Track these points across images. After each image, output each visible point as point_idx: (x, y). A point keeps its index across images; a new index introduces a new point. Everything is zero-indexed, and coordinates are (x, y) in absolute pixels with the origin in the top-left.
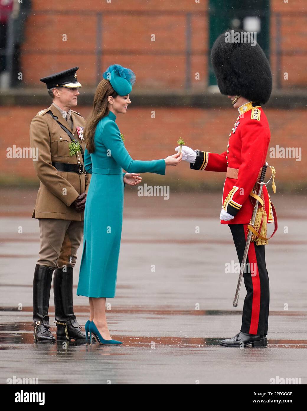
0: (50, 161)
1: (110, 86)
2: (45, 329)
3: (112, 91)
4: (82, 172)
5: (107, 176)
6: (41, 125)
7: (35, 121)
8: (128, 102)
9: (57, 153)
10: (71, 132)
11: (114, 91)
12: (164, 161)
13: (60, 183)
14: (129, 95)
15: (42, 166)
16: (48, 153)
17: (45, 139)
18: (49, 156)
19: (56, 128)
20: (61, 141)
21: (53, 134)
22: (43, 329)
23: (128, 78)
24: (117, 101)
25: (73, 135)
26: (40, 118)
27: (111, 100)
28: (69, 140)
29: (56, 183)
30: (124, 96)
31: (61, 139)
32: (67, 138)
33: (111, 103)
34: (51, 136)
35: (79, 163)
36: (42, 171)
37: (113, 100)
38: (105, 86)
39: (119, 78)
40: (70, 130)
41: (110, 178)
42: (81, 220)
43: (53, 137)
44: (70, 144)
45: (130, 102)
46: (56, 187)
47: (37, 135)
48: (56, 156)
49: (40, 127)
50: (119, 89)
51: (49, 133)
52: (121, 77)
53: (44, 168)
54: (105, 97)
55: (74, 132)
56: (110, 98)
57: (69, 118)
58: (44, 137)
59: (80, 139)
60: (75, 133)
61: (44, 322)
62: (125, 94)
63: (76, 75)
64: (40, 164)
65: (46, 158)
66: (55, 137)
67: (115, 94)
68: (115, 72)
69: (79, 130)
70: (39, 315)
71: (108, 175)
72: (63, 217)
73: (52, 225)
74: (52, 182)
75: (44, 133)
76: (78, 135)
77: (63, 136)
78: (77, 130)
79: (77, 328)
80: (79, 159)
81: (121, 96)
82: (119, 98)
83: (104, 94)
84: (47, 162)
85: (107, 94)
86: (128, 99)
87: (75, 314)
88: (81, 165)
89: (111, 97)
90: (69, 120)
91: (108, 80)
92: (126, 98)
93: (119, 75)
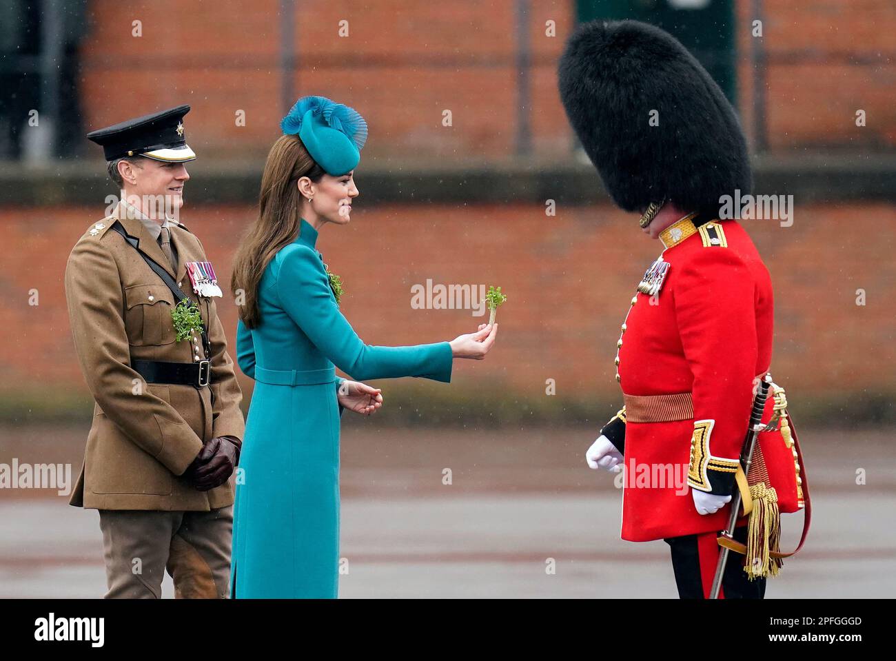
0: (127, 360)
1: (302, 152)
3: (307, 164)
4: (203, 382)
5: (290, 388)
6: (101, 265)
7: (81, 252)
8: (351, 193)
9: (141, 335)
10: (174, 276)
11: (315, 163)
12: (449, 346)
13: (156, 416)
14: (352, 172)
15: (109, 372)
16: (121, 337)
17: (113, 301)
18: (124, 345)
19: (137, 270)
20: (151, 305)
21: (132, 287)
23: (348, 130)
24: (322, 190)
25: (180, 284)
26: (97, 245)
27: (308, 187)
28: (171, 301)
29: (146, 415)
30: (341, 176)
31: (151, 298)
32: (167, 296)
33: (307, 194)
34: (127, 292)
35: (197, 358)
36: (109, 384)
37: (312, 188)
38: (290, 152)
39: (325, 130)
40: (172, 273)
41: (297, 393)
42: (210, 510)
43: (131, 295)
44: (173, 312)
45: (356, 192)
46: (145, 426)
47: (90, 291)
48: (140, 343)
49: (96, 268)
50: (326, 159)
51: (122, 283)
52: (330, 127)
53: (114, 378)
54: (292, 180)
55: (180, 277)
56: (303, 184)
57: (166, 240)
58: (109, 294)
59: (197, 295)
60: (183, 281)
62: (342, 171)
63: (180, 127)
64: (103, 368)
65: (117, 352)
66: (135, 293)
67: (317, 172)
68: (314, 115)
69: (193, 271)
71: (293, 386)
72: (165, 505)
73: (137, 528)
74: (136, 413)
75: (108, 283)
76: (192, 287)
77: (156, 291)
78: (187, 272)
80: (197, 348)
81: (334, 175)
82: (327, 182)
83: (288, 173)
84: (120, 361)
85: (297, 172)
86: (351, 183)
88: (202, 364)
89: (306, 181)
90: (167, 246)
91: (297, 136)
92: (345, 182)
93: (323, 122)
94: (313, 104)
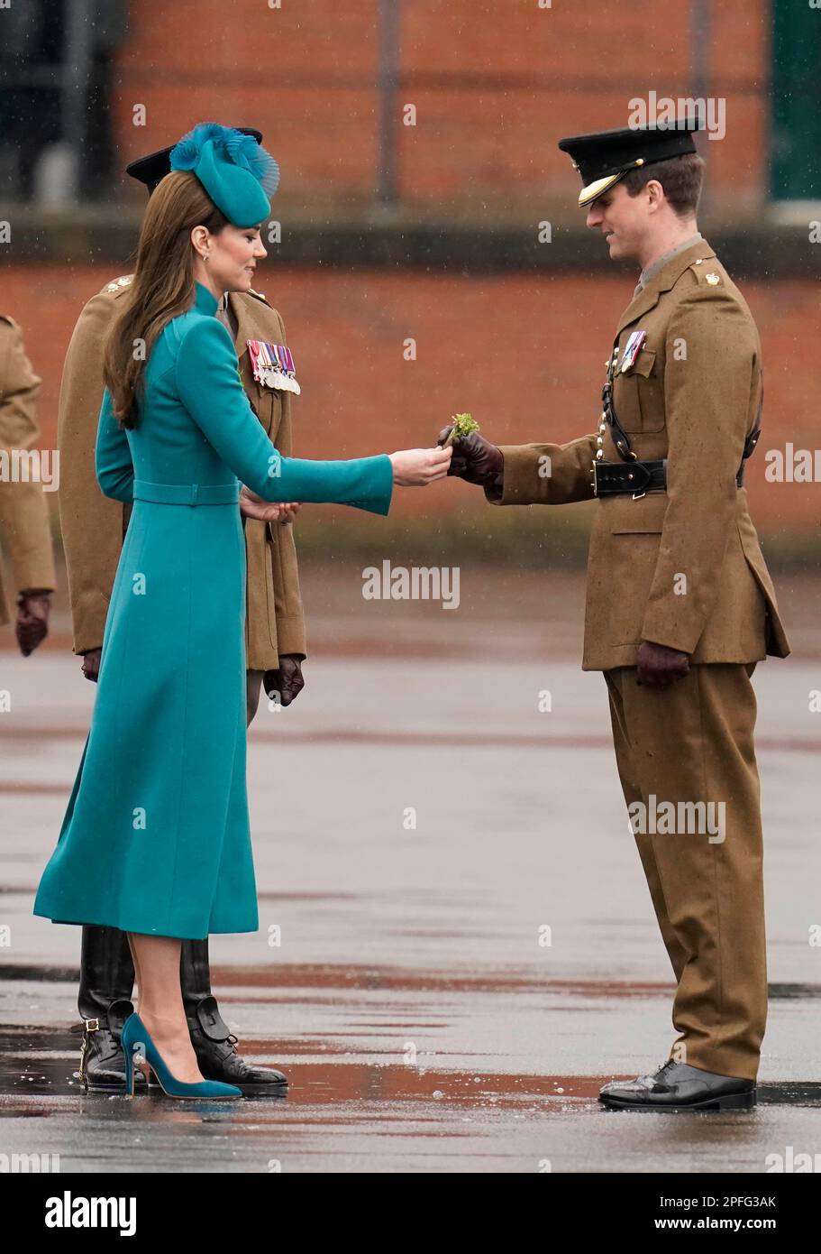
1: (199, 195)
2: (114, 1044)
3: (206, 209)
5: (189, 509)
8: (259, 253)
11: (216, 207)
14: (260, 225)
22: (107, 1046)
23: (256, 169)
24: (220, 245)
27: (204, 241)
30: (248, 228)
33: (202, 250)
37: (210, 242)
38: (183, 192)
41: (197, 515)
45: (263, 252)
52: (235, 164)
54: (184, 230)
56: (197, 235)
59: (258, 384)
61: (113, 1020)
62: (250, 221)
67: (218, 220)
68: (215, 146)
70: (97, 998)
71: (193, 507)
76: (252, 370)
78: (247, 351)
79: (221, 1041)
81: (239, 227)
82: (233, 238)
83: (178, 220)
85: (191, 220)
87: (215, 991)
89: (203, 232)
91: (192, 172)
92: (250, 238)
93: (227, 158)
94: (212, 134)
